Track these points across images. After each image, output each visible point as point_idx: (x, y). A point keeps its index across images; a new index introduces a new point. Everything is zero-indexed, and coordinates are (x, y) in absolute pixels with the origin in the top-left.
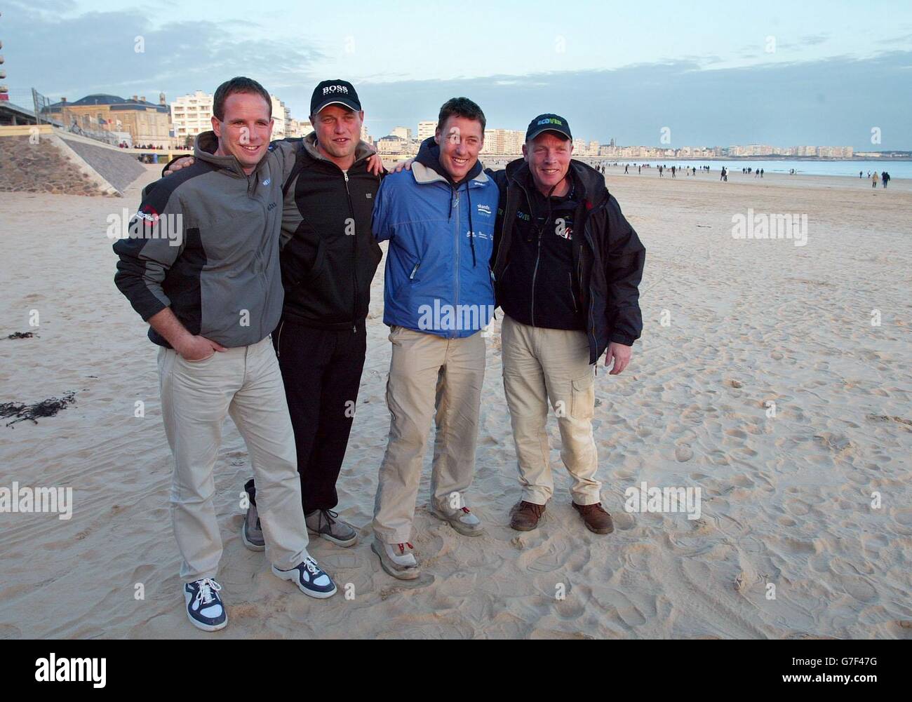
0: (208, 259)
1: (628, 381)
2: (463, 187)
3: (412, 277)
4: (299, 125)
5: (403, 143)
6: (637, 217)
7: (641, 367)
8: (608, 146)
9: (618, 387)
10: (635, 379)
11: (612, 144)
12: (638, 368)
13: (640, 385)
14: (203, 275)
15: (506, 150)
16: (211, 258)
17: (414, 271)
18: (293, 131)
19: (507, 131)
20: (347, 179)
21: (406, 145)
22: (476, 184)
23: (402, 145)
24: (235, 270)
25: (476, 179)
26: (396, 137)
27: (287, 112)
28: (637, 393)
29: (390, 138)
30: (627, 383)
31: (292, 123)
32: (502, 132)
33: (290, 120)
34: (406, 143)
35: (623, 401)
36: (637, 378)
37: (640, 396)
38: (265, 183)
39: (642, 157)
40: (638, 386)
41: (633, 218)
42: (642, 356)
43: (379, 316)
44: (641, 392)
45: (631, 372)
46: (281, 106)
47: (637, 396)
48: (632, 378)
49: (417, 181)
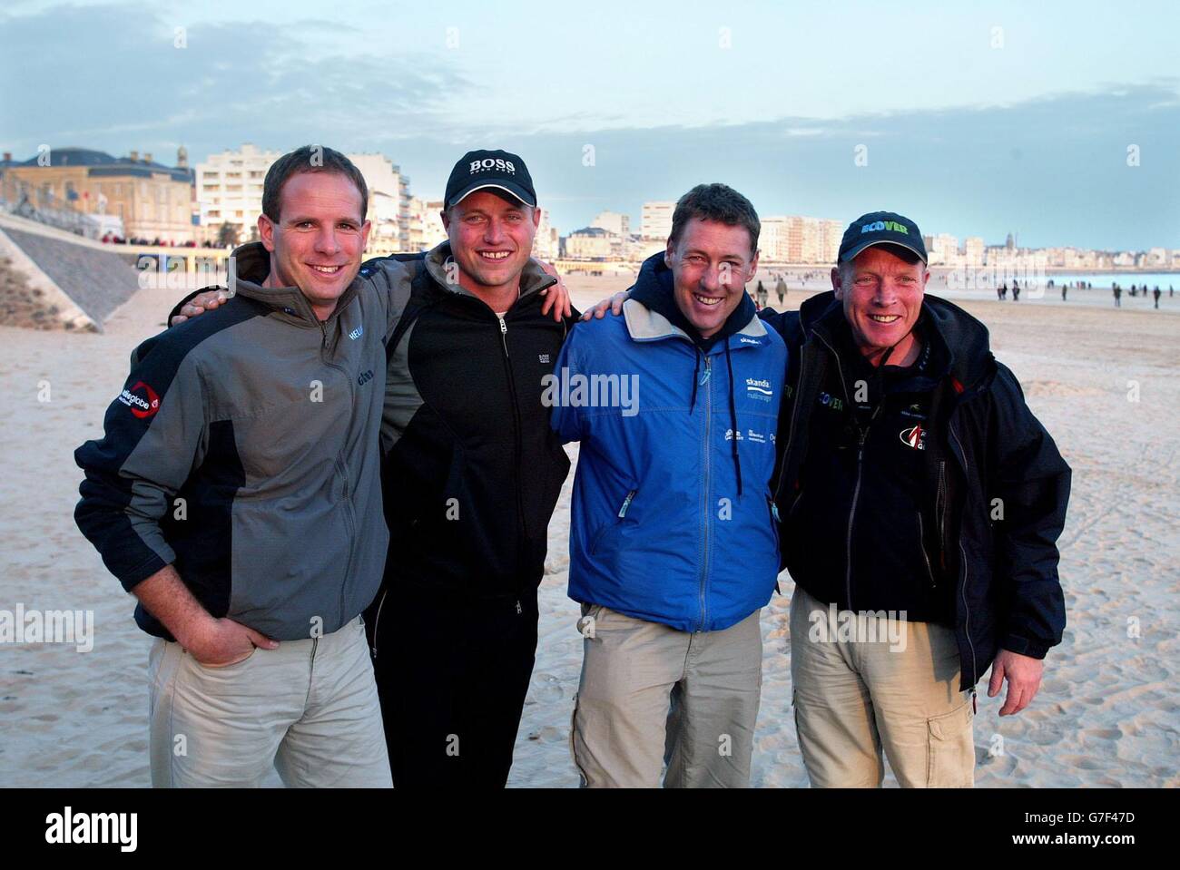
0: (248, 477)
1: (1045, 714)
2: (717, 348)
3: (622, 515)
4: (425, 206)
5: (614, 240)
6: (1059, 384)
7: (1073, 685)
8: (1002, 247)
9: (1027, 726)
10: (1060, 710)
11: (1009, 245)
12: (1066, 687)
13: (1072, 724)
14: (239, 507)
15: (805, 255)
16: (252, 474)
17: (626, 504)
18: (413, 218)
19: (807, 220)
20: (504, 329)
21: (619, 244)
22: (743, 340)
23: (612, 244)
24: (295, 495)
25: (743, 332)
26: (601, 231)
27: (404, 183)
28: (1066, 740)
29: (590, 232)
30: (1045, 718)
31: (413, 205)
32: (798, 223)
33: (409, 198)
34: (619, 241)
35: (1037, 756)
36: (1064, 706)
37: (1074, 746)
38: (353, 336)
39: (1068, 267)
40: (1067, 724)
41: (1052, 385)
42: (1075, 664)
43: (563, 570)
44: (1074, 738)
45: (1052, 696)
46: (394, 172)
47: (1066, 746)
48: (1054, 708)
49: (633, 336)
